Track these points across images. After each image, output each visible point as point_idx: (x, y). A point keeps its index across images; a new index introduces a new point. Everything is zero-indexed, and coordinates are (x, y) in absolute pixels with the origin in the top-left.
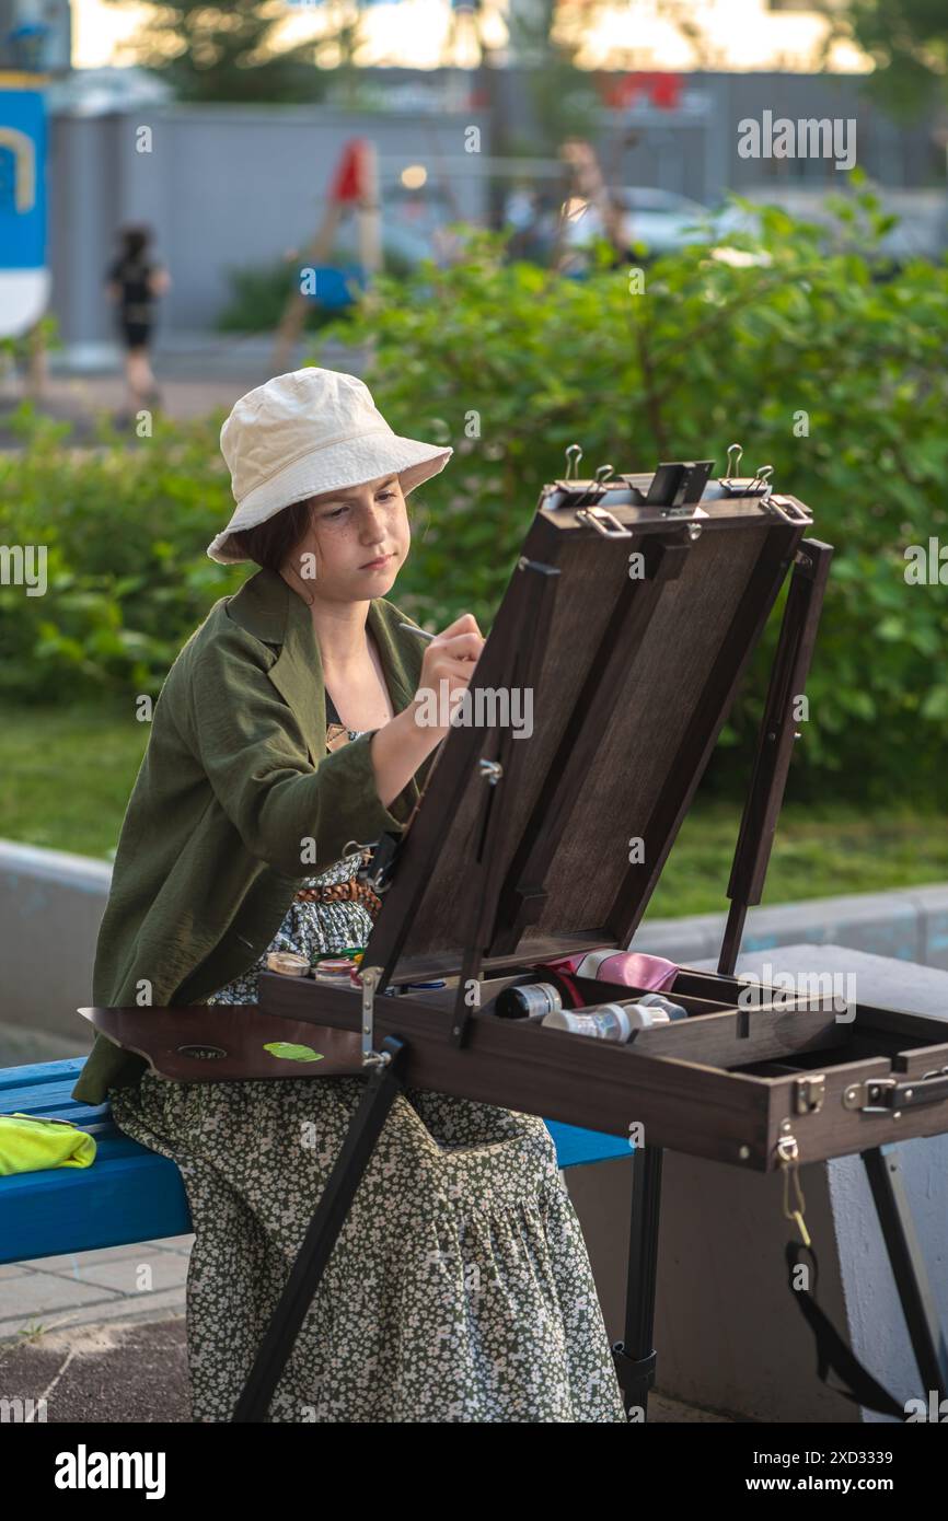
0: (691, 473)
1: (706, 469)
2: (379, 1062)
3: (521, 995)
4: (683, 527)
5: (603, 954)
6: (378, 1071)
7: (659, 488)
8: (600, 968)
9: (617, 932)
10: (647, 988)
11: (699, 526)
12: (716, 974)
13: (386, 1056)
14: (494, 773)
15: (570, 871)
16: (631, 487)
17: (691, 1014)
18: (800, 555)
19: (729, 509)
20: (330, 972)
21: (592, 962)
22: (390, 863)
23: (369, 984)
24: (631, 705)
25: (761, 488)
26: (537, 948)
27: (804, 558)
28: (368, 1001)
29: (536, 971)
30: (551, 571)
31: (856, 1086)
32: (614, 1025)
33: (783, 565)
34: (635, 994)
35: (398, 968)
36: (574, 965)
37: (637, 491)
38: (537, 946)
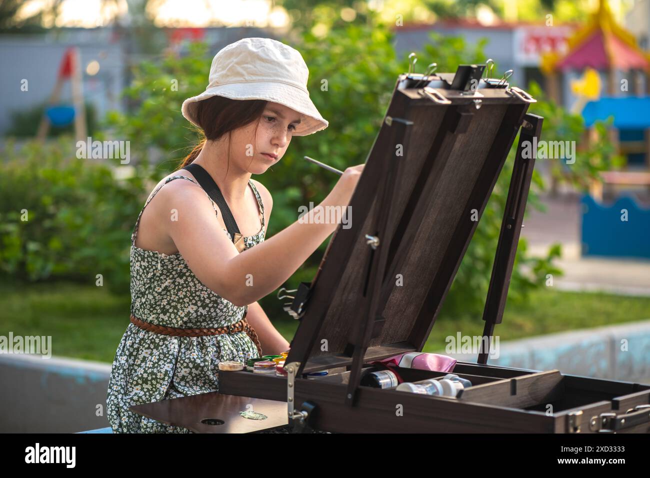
0: (475, 71)
1: (481, 69)
2: (301, 417)
3: (376, 376)
4: (471, 102)
5: (413, 355)
6: (301, 422)
7: (458, 81)
8: (413, 362)
9: (416, 341)
10: (443, 371)
11: (480, 101)
12: (476, 363)
13: (305, 413)
14: (374, 243)
15: (394, 307)
16: (441, 79)
17: (473, 384)
18: (525, 123)
19: (491, 93)
20: (263, 368)
21: (407, 359)
22: (306, 301)
23: (291, 372)
24: (432, 210)
25: (505, 84)
26: (375, 352)
27: (527, 124)
28: (291, 381)
29: (374, 366)
30: (409, 123)
31: (596, 417)
32: (435, 391)
33: (516, 128)
34: (438, 375)
35: (308, 363)
36: (397, 361)
37: (445, 81)
38: (375, 351)
